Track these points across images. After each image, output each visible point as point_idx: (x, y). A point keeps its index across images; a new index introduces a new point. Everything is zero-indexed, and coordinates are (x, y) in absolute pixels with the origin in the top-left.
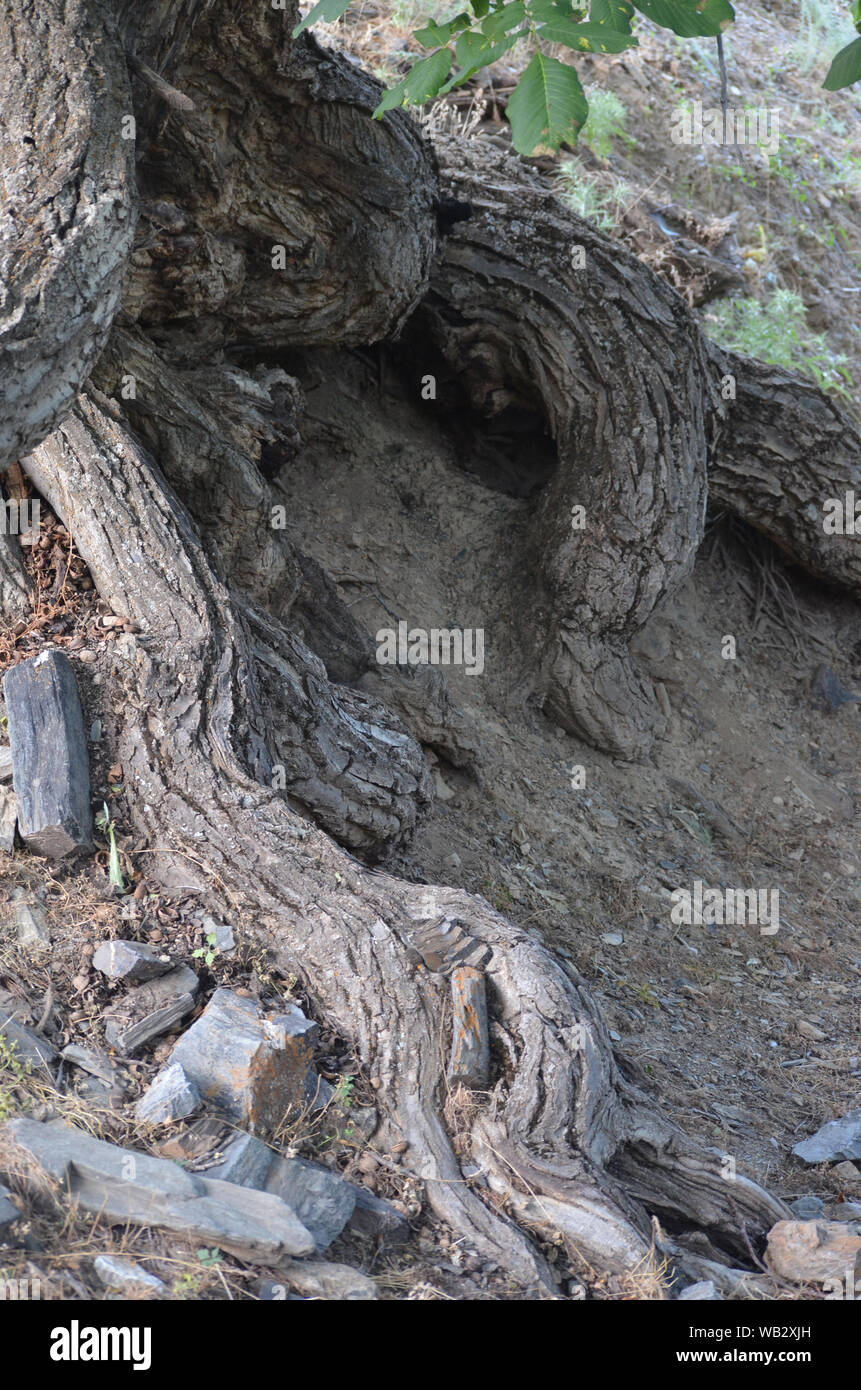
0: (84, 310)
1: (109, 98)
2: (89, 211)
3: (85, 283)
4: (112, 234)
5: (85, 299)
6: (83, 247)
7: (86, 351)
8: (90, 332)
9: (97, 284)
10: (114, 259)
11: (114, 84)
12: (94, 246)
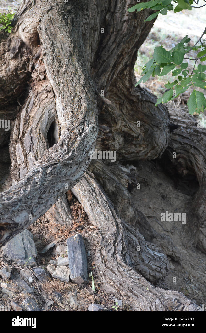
0: (86, 153)
1: (91, 101)
2: (87, 129)
3: (86, 146)
4: (92, 134)
5: (86, 150)
6: (85, 138)
7: (86, 163)
8: (87, 158)
9: (89, 147)
10: (93, 141)
11: (92, 98)
12: (88, 137)
